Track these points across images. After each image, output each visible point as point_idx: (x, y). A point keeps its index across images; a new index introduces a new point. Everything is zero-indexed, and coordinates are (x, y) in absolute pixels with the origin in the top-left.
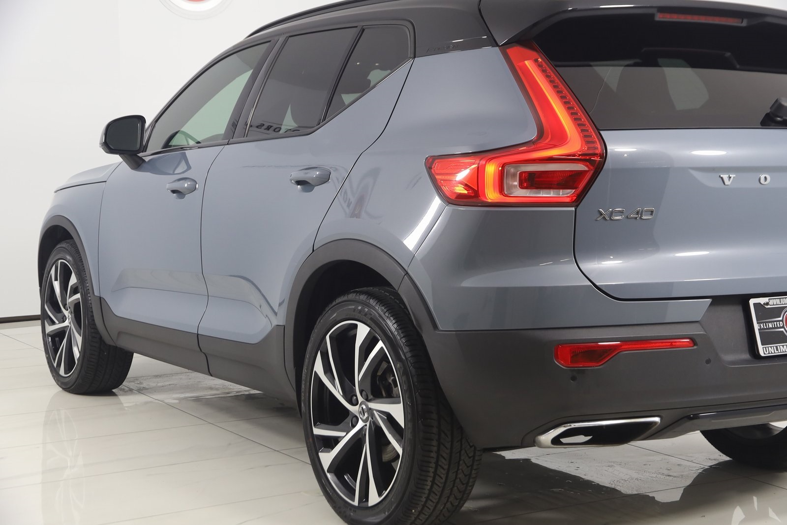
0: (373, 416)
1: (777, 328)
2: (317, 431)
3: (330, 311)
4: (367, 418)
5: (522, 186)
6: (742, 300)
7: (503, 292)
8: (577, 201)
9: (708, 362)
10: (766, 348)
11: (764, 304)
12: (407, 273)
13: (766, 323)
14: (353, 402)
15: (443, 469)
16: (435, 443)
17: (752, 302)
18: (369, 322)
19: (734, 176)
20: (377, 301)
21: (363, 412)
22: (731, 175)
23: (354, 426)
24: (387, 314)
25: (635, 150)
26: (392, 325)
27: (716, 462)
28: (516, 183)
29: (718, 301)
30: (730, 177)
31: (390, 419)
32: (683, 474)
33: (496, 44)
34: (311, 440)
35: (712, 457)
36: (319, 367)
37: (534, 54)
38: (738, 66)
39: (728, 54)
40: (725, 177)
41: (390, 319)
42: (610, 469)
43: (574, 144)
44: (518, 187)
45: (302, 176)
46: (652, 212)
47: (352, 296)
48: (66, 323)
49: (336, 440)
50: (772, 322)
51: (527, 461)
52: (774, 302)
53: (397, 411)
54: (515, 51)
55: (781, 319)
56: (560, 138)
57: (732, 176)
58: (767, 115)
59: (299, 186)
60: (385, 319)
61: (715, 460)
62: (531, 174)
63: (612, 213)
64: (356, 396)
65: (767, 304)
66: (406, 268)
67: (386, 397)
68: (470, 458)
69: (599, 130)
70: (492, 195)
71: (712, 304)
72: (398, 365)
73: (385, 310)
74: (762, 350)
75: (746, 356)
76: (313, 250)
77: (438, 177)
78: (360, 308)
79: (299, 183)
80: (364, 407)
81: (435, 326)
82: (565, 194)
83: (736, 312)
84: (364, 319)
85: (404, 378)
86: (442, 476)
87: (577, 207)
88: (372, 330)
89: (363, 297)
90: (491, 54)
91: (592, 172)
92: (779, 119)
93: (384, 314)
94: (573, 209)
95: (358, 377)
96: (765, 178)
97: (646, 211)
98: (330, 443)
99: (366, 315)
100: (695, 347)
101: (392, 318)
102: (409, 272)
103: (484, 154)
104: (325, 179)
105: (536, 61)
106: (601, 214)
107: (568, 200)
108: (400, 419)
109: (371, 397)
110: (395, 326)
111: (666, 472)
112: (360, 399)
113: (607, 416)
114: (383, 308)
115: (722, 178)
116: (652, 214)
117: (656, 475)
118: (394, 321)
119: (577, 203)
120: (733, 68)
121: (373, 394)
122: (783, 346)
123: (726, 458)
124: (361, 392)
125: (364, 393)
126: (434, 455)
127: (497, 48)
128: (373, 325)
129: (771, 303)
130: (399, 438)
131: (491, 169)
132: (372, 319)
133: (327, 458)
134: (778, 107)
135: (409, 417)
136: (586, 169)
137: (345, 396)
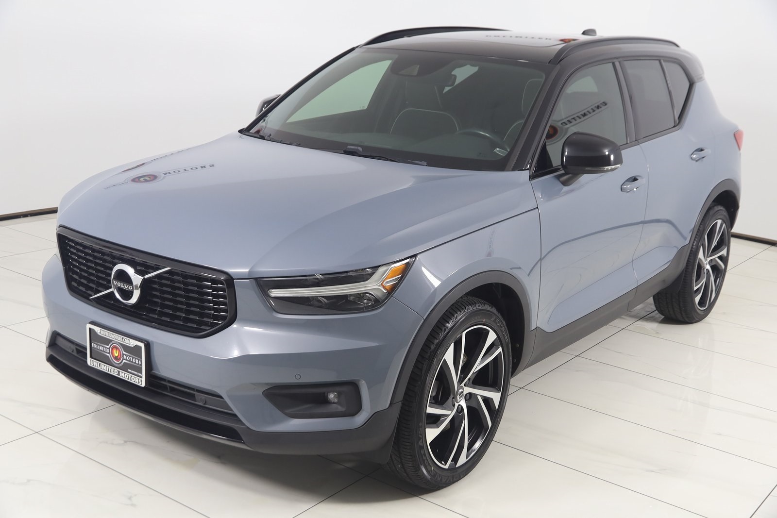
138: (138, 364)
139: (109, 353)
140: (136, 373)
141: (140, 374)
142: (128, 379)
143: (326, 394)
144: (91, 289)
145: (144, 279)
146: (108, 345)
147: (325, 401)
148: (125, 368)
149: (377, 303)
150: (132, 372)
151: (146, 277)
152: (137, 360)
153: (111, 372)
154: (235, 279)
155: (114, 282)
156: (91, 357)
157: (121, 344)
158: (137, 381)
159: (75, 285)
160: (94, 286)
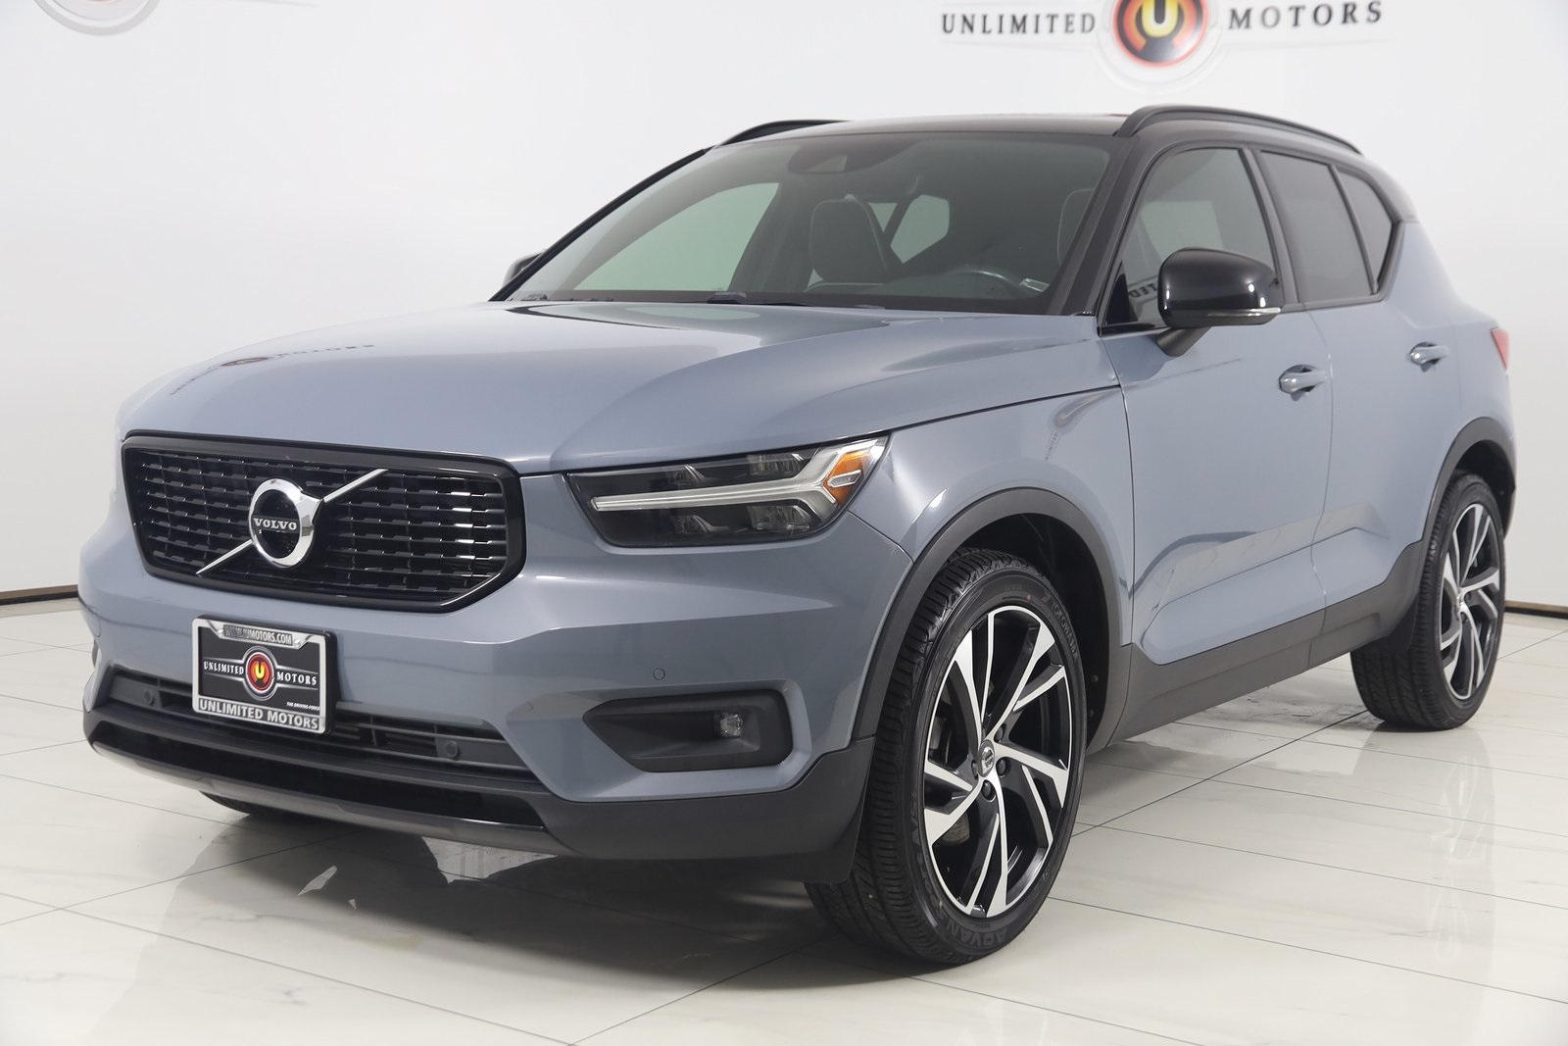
138: (310, 686)
139: (243, 676)
140: (305, 707)
141: (314, 708)
142: (287, 723)
143: (716, 716)
144: (198, 555)
145: (322, 503)
146: (241, 659)
147: (715, 736)
148: (279, 700)
149: (817, 524)
150: (297, 705)
151: (328, 498)
152: (308, 678)
153: (246, 716)
154: (522, 475)
155: (256, 520)
156: (201, 692)
157: (273, 650)
158: (307, 722)
159: (161, 554)
160: (205, 548)
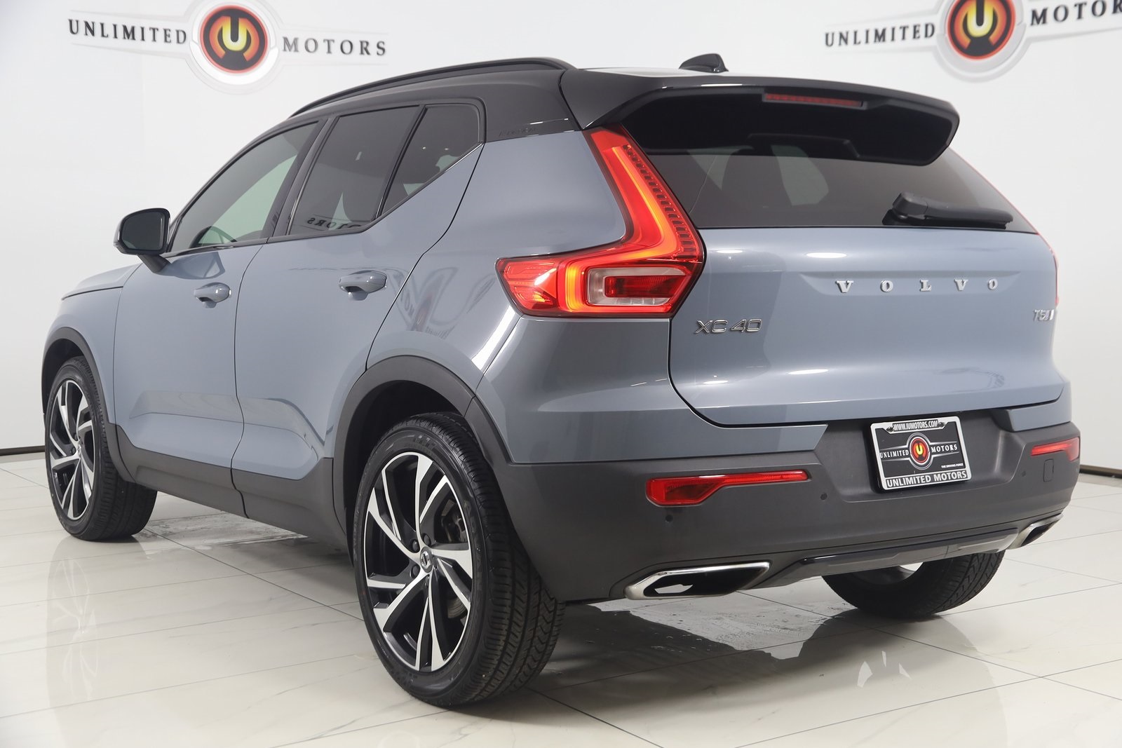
0: (436, 564)
1: (903, 457)
2: (372, 583)
3: (386, 441)
4: (430, 567)
5: (608, 294)
6: (863, 425)
7: (588, 419)
8: (672, 311)
9: (824, 497)
10: (889, 480)
11: (888, 429)
12: (475, 396)
13: (889, 451)
14: (414, 549)
15: (519, 626)
16: (508, 595)
17: (874, 427)
18: (431, 453)
19: (852, 282)
20: (440, 429)
21: (425, 560)
22: (848, 282)
23: (414, 577)
24: (452, 444)
25: (741, 252)
26: (457, 457)
27: (840, 612)
28: (601, 290)
29: (835, 426)
30: (848, 284)
31: (456, 568)
32: (801, 626)
33: (578, 127)
34: (364, 593)
35: (835, 606)
36: (373, 508)
37: (623, 140)
38: (858, 156)
39: (847, 142)
40: (842, 283)
41: (456, 450)
42: (718, 622)
43: (668, 245)
44: (604, 295)
45: (353, 281)
46: (759, 323)
47: (411, 423)
48: (76, 456)
49: (393, 594)
50: (896, 450)
51: (626, 613)
52: (899, 427)
53: (465, 559)
54: (601, 136)
55: (906, 446)
56: (653, 238)
57: (850, 282)
58: (890, 212)
59: (350, 293)
60: (450, 449)
61: (838, 609)
62: (619, 280)
63: (712, 326)
64: (417, 541)
65: (891, 429)
66: (474, 390)
67: (452, 542)
68: (550, 612)
69: (696, 229)
70: (573, 304)
71: (827, 430)
72: (466, 505)
73: (450, 440)
74: (885, 483)
75: (868, 490)
76: (366, 369)
77: (510, 283)
78: (420, 437)
79: (349, 289)
80: (427, 554)
81: (508, 459)
82: (658, 303)
83: (856, 439)
84: (426, 449)
85: (472, 520)
86: (517, 634)
87: (673, 317)
88: (435, 464)
89: (424, 424)
90: (574, 139)
91: (689, 277)
92: (903, 217)
93: (449, 444)
94: (668, 320)
95: (419, 519)
96: (888, 284)
97: (752, 323)
98: (387, 596)
99: (427, 445)
100: (809, 480)
101: (458, 449)
102: (477, 394)
103: (564, 256)
104: (380, 285)
105: (625, 147)
106: (700, 326)
107: (662, 310)
108: (468, 569)
109: (434, 542)
110: (462, 458)
111: (782, 625)
112: (422, 545)
113: (706, 562)
114: (448, 437)
115: (838, 284)
116: (758, 327)
117: (770, 628)
118: (460, 453)
119: (672, 314)
120: (851, 157)
121: (436, 538)
122: (909, 478)
123: (851, 607)
124: (423, 537)
125: (426, 537)
126: (507, 609)
127: (580, 132)
128: (436, 457)
129: (895, 428)
130: (467, 590)
131: (572, 274)
132: (434, 450)
133: (383, 615)
134: (901, 203)
135: (478, 565)
136: (682, 273)
137: (404, 541)
